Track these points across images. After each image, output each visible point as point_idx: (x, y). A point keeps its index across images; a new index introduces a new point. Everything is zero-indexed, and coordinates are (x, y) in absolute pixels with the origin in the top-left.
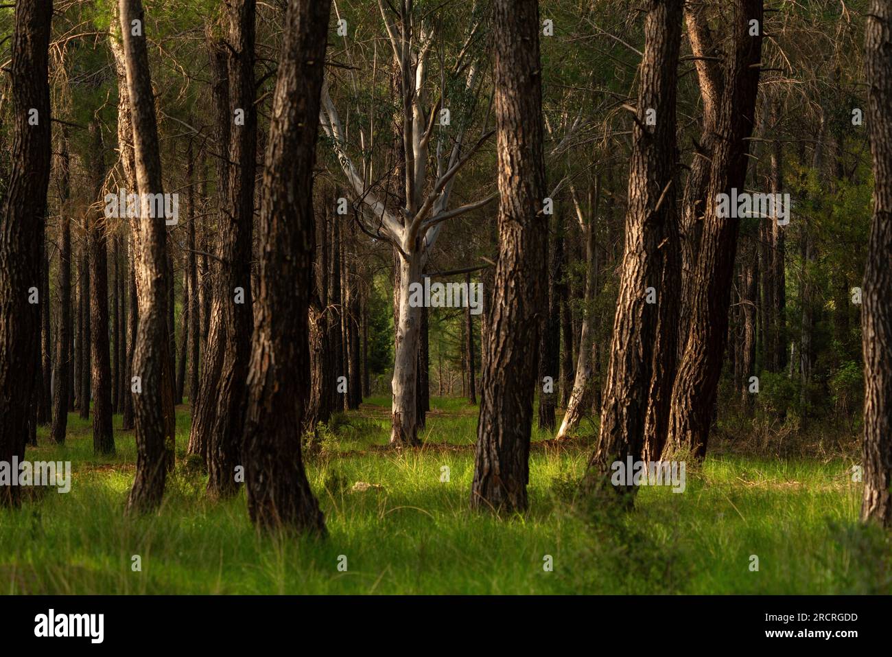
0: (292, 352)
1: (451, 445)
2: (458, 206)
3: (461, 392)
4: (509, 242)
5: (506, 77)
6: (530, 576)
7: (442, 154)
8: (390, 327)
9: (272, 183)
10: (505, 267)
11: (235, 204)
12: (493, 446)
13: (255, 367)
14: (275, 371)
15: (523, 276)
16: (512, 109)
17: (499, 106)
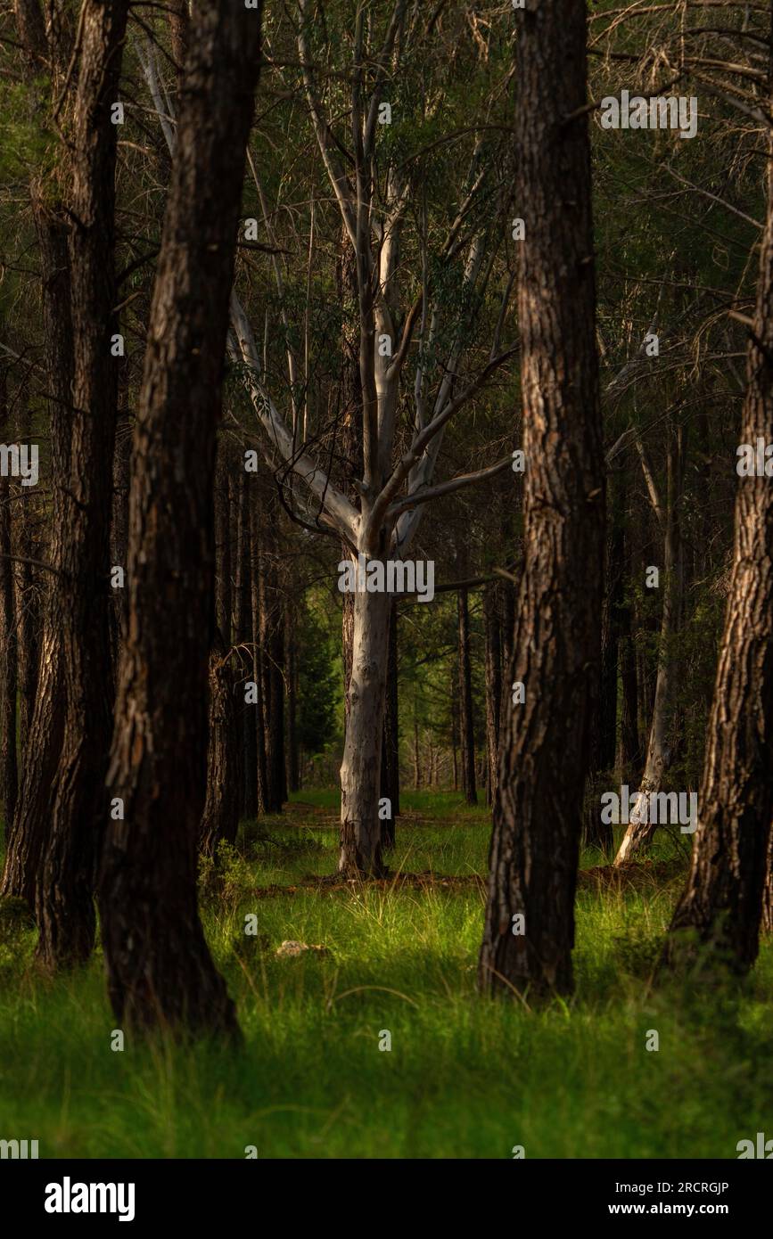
0: (182, 732)
1: (439, 876)
2: (450, 477)
3: (451, 781)
4: (541, 543)
5: (537, 268)
6: (589, 1114)
7: (424, 392)
8: (333, 674)
9: (148, 448)
10: (536, 585)
11: (82, 479)
12: (515, 885)
13: (120, 757)
14: (153, 764)
15: (566, 600)
16: (546, 320)
17: (525, 316)
